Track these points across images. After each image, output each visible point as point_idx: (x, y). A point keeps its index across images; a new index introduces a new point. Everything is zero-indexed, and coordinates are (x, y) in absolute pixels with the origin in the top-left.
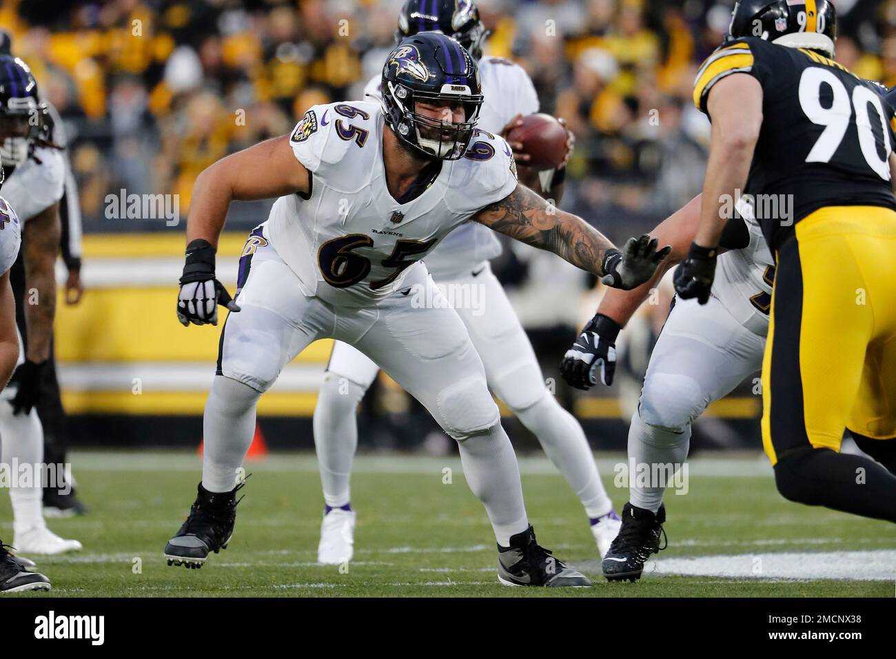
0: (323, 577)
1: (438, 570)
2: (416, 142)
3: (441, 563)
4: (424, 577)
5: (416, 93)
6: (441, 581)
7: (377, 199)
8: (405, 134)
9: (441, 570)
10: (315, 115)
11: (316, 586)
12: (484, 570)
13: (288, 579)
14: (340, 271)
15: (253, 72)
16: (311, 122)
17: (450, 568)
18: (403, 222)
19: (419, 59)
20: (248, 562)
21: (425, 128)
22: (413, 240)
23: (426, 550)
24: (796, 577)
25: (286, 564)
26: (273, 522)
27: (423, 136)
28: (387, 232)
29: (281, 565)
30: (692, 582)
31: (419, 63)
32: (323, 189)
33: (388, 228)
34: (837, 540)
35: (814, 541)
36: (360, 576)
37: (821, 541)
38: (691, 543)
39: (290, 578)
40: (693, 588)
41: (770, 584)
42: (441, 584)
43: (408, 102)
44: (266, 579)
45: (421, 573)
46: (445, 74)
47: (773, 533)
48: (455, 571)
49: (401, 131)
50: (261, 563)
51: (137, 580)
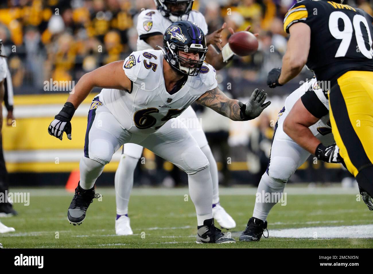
0: (120, 241)
1: (170, 237)
2: (179, 68)
3: (171, 234)
4: (164, 240)
5: (179, 47)
6: (171, 241)
7: (161, 93)
8: (174, 64)
9: (171, 237)
10: (135, 57)
11: (117, 245)
12: (190, 236)
13: (105, 242)
14: (143, 123)
15: (86, 24)
16: (133, 60)
17: (175, 236)
18: (172, 102)
19: (181, 32)
20: (87, 235)
21: (183, 62)
22: (175, 109)
23: (164, 229)
24: (325, 237)
25: (104, 236)
26: (98, 217)
27: (182, 65)
28: (165, 106)
29: (102, 236)
30: (280, 240)
31: (181, 34)
32: (138, 89)
33: (165, 105)
34: (342, 221)
35: (332, 222)
36: (136, 240)
37: (335, 222)
38: (279, 223)
39: (106, 241)
40: (280, 243)
41: (313, 240)
42: (171, 243)
43: (175, 51)
44: (96, 242)
45: (162, 238)
46: (192, 39)
47: (314, 218)
48: (177, 237)
49: (172, 63)
50: (93, 235)
51: (40, 243)
